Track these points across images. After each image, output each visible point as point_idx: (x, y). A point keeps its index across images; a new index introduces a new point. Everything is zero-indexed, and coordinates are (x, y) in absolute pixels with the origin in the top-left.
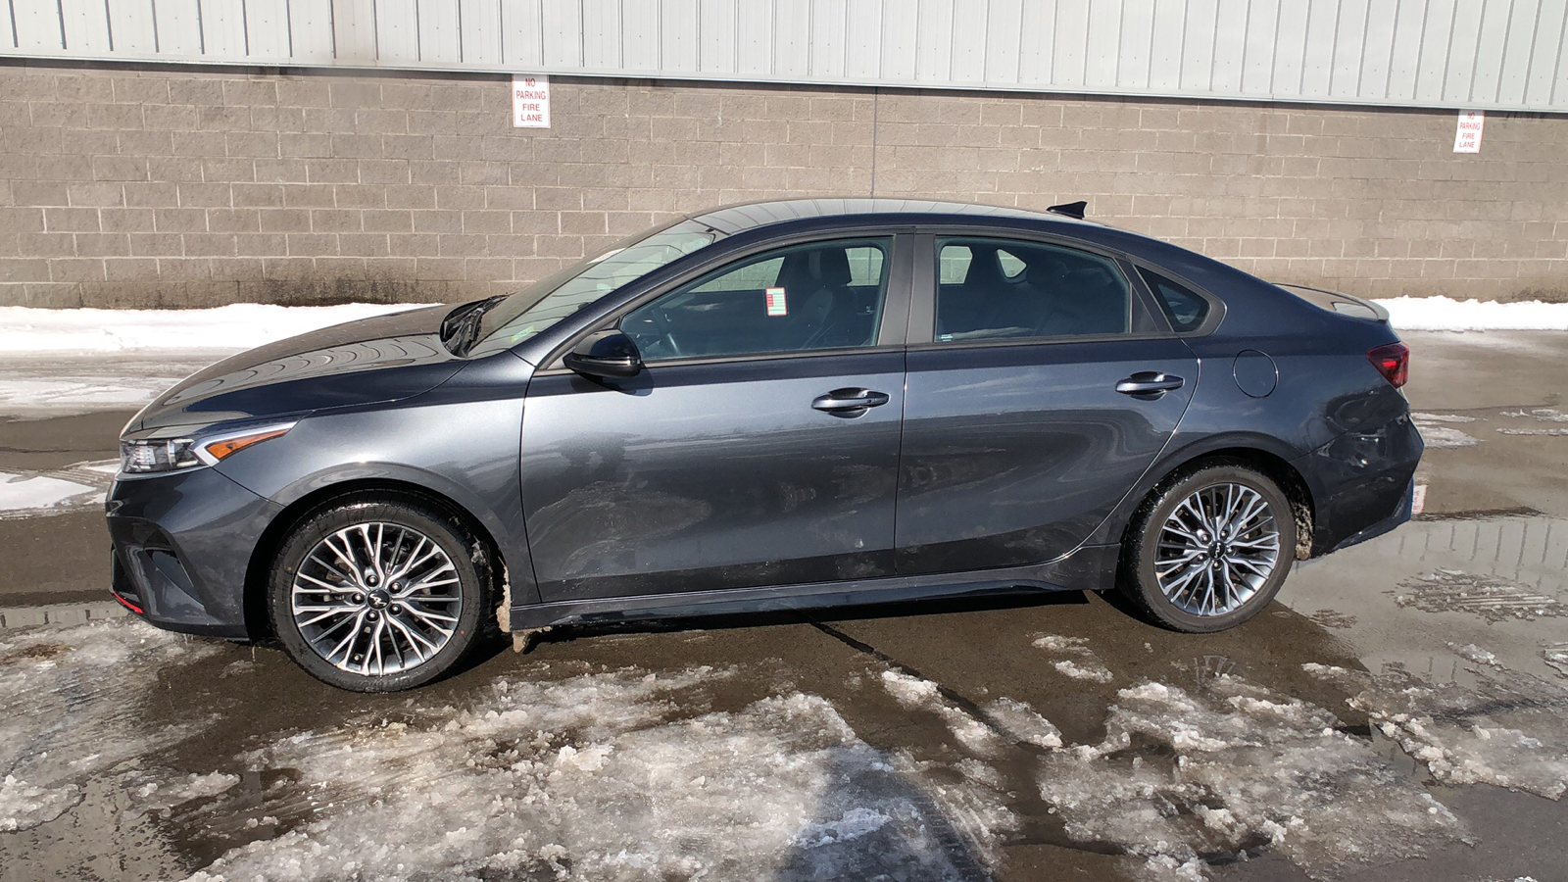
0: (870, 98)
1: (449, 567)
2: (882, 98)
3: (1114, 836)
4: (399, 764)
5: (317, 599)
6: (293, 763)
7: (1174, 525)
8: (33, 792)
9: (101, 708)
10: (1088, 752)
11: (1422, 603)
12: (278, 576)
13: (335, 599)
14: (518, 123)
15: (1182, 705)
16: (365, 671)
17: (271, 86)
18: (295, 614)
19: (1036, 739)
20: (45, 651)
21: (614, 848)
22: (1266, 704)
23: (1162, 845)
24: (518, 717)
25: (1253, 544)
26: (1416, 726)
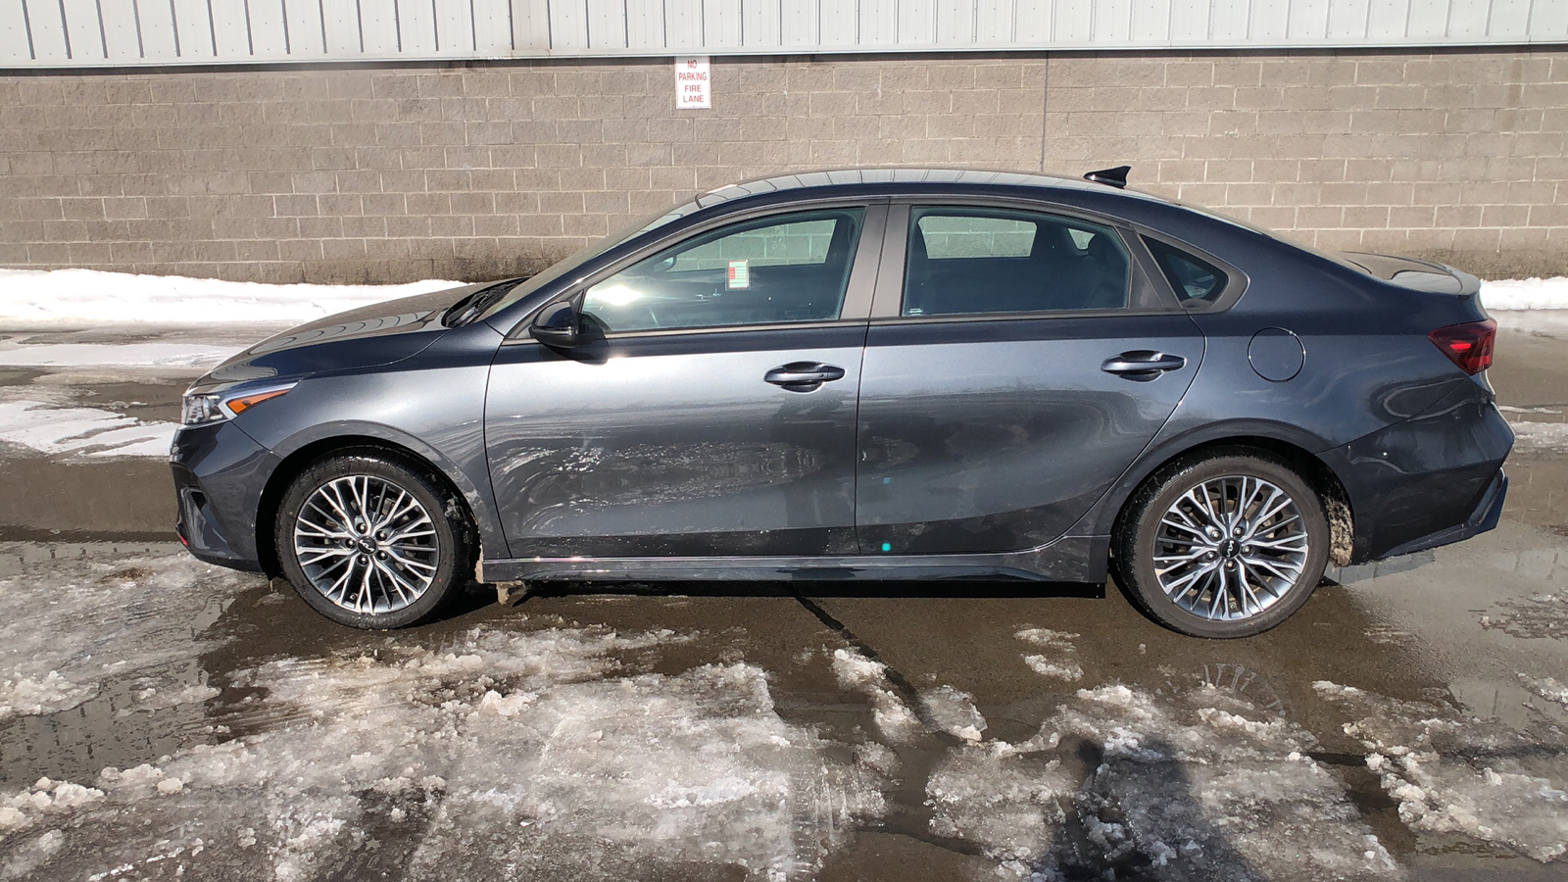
0: (1041, 63)
1: (426, 519)
2: (1054, 62)
3: (980, 835)
4: (352, 692)
5: (319, 542)
6: (269, 683)
7: (1175, 517)
8: (63, 686)
9: (152, 623)
10: (1002, 748)
11: (1514, 626)
12: (282, 519)
13: (334, 543)
14: (681, 104)
15: (1141, 712)
16: (357, 609)
17: (459, 79)
18: (298, 553)
19: (956, 729)
20: (133, 573)
21: (485, 786)
22: (1238, 720)
23: (1023, 851)
24: (472, 661)
25: (1275, 544)
26: (1411, 763)
